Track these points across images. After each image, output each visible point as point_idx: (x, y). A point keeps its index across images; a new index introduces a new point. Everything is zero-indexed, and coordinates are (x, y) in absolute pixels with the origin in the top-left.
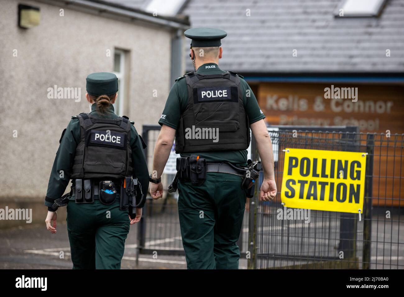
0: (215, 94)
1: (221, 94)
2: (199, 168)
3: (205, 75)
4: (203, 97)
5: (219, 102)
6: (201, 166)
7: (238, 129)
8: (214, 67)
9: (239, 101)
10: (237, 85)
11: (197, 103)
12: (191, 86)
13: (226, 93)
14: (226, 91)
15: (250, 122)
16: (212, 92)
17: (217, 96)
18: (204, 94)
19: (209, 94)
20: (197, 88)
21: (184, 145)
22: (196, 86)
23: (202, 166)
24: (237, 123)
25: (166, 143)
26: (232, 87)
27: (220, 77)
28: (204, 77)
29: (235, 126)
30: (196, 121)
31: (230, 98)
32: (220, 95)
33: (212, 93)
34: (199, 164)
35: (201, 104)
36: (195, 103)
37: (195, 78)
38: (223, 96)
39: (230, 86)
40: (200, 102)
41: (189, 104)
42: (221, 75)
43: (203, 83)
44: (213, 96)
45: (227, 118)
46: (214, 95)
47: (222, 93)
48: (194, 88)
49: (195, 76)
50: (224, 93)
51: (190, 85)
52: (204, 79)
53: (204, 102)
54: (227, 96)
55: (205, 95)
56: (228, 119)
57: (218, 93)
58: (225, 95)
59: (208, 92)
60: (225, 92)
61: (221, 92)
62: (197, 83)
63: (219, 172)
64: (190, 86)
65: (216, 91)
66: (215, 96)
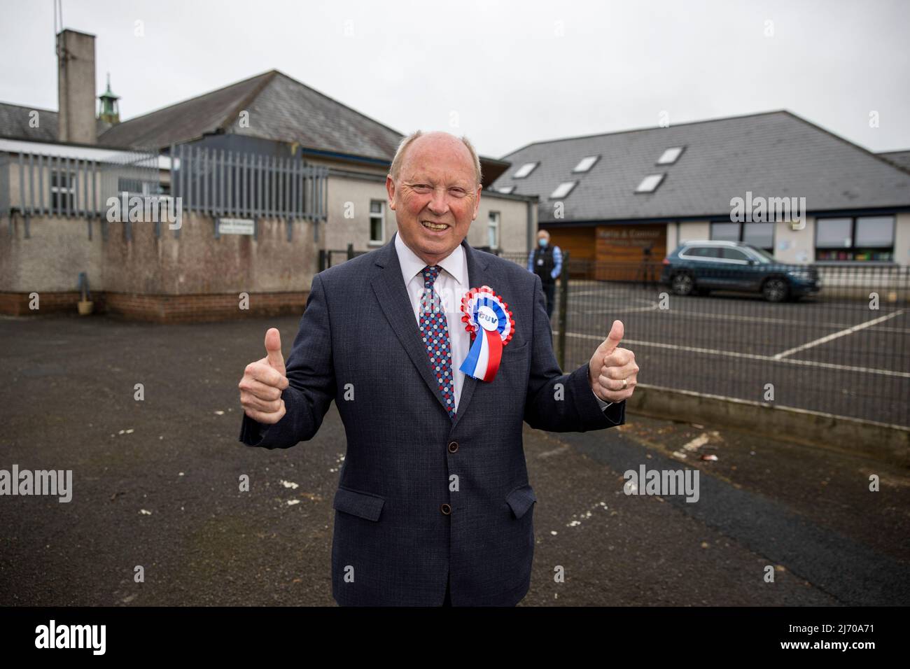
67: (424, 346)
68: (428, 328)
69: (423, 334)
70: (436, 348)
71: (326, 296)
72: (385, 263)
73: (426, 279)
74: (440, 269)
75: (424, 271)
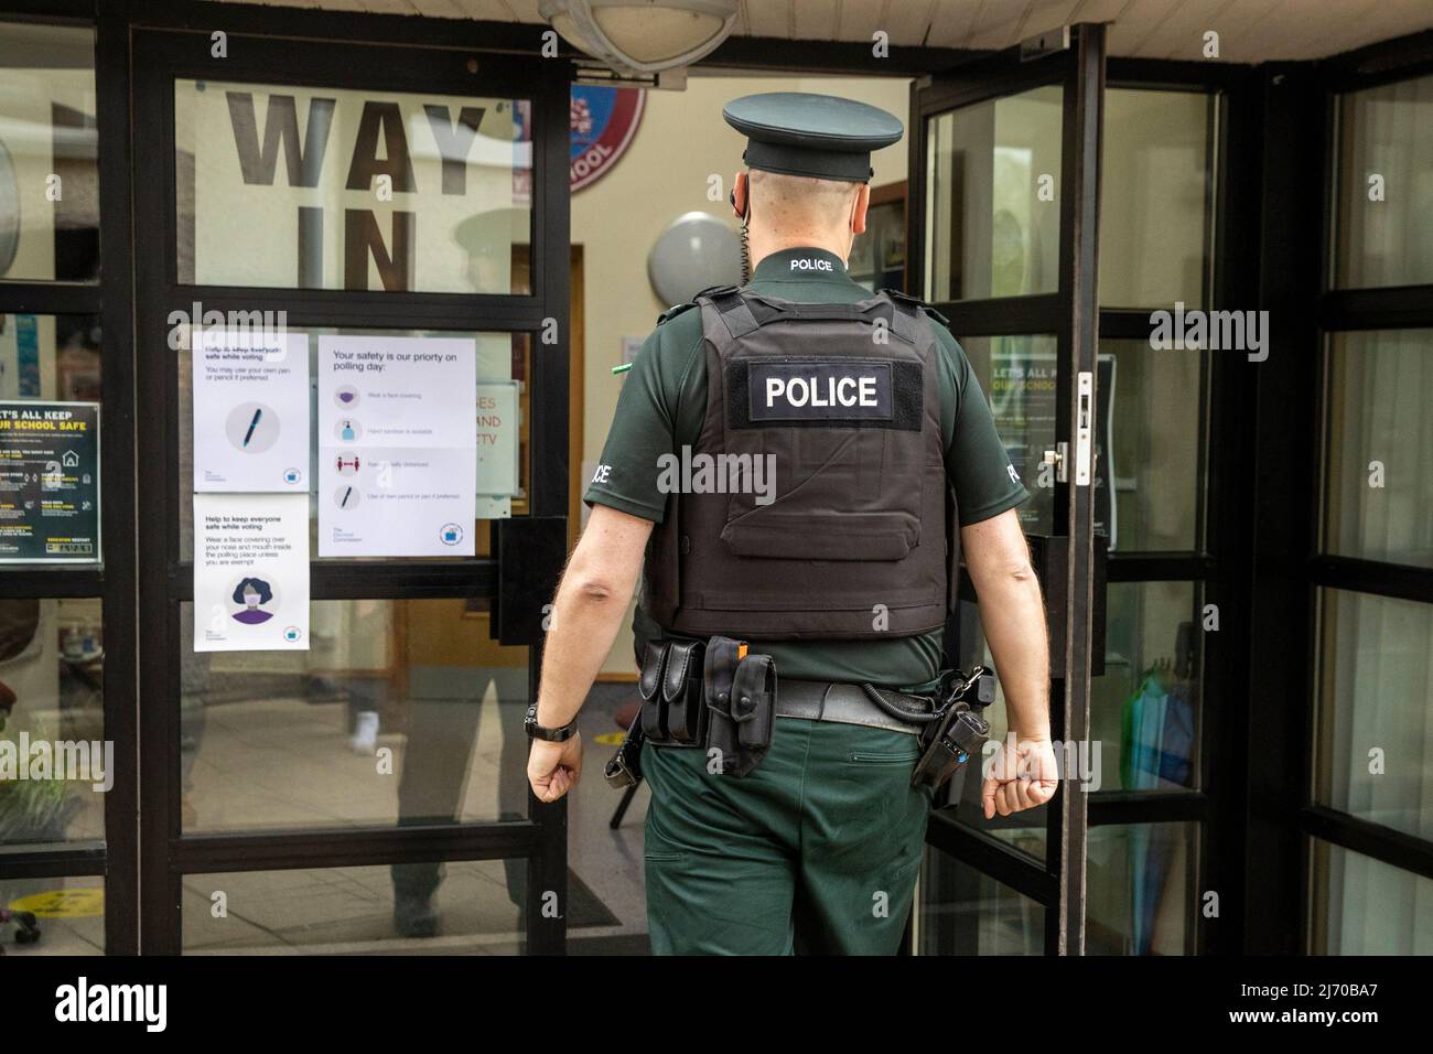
0: (823, 394)
1: (849, 391)
2: (744, 699)
3: (784, 305)
4: (770, 403)
5: (840, 427)
6: (753, 689)
7: (915, 545)
8: (827, 266)
9: (924, 427)
10: (921, 357)
11: (742, 428)
12: (721, 352)
13: (872, 391)
14: (872, 381)
15: (960, 523)
16: (814, 381)
17: (833, 403)
18: (775, 388)
19: (798, 392)
20: (746, 362)
21: (676, 602)
22: (741, 351)
23: (758, 691)
24: (909, 525)
25: (604, 592)
26: (902, 364)
27: (852, 317)
28: (780, 311)
29: (904, 536)
30: (737, 505)
31: (888, 414)
32: (847, 397)
33: (810, 389)
34: (744, 682)
35: (759, 432)
36: (734, 428)
37: (743, 314)
38: (858, 401)
39: (890, 360)
40: (758, 425)
41: (706, 431)
42: (855, 307)
43: (773, 339)
44: (815, 403)
45: (869, 502)
46: (820, 397)
47: (856, 391)
48: (733, 358)
49: (741, 304)
50: (865, 392)
51: (718, 348)
52: (782, 321)
53: (777, 426)
54: (874, 403)
55: (779, 393)
56: (872, 506)
57: (836, 389)
58: (868, 397)
59: (794, 381)
60: (867, 386)
61: (853, 384)
62: (746, 338)
63: (823, 718)
64: (717, 352)
65: (832, 381)
66: (824, 403)
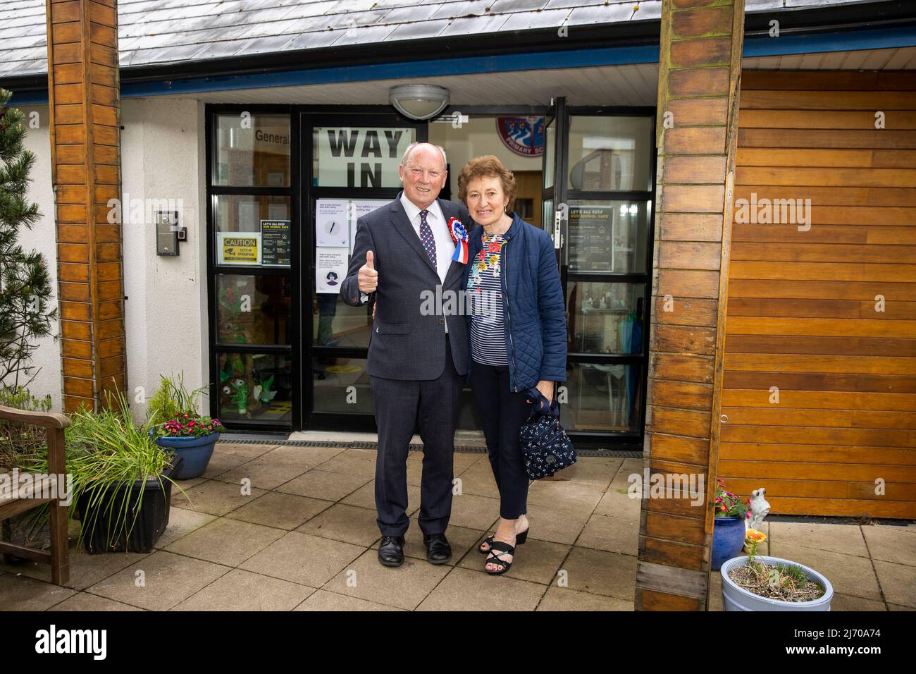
67: (424, 248)
68: (425, 239)
69: (423, 242)
70: (429, 249)
71: (369, 229)
72: (396, 210)
73: (422, 217)
74: (427, 212)
75: (420, 214)
